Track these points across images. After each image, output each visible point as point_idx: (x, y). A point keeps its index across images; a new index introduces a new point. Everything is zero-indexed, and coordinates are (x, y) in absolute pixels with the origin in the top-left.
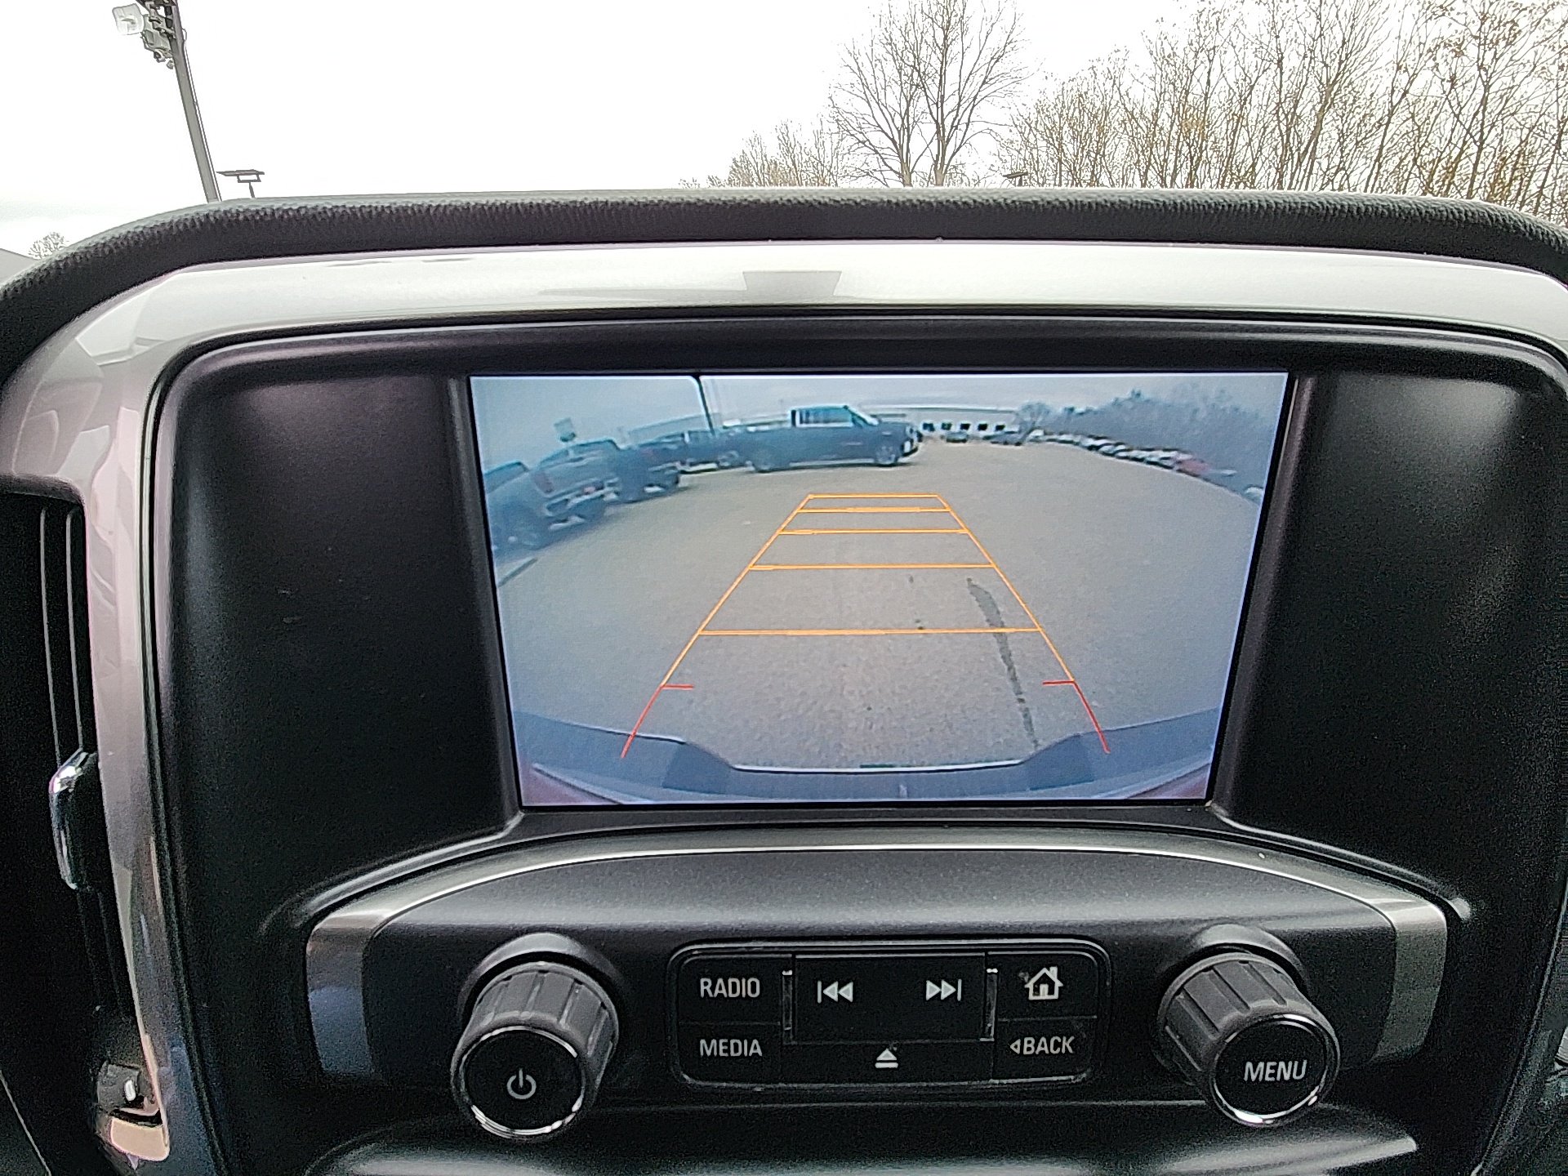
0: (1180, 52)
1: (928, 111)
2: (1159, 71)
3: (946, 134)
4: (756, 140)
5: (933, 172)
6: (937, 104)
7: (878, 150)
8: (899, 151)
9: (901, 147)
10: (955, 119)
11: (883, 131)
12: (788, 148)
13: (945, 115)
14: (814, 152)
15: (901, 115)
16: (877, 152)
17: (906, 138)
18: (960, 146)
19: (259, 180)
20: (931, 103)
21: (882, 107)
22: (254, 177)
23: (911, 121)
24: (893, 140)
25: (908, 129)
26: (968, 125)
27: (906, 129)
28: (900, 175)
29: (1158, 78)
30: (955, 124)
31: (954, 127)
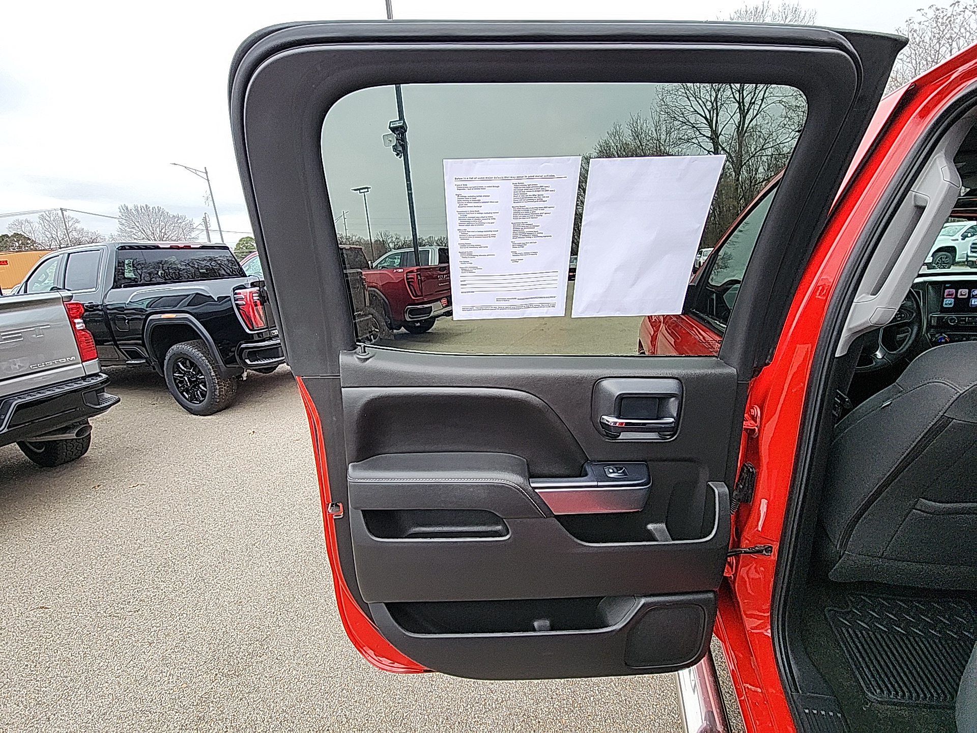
0: (927, 39)
1: (732, 96)
2: (913, 52)
3: (746, 108)
4: (616, 134)
5: (735, 133)
6: (739, 92)
7: (694, 125)
8: (710, 123)
9: (712, 121)
10: (752, 98)
11: (698, 114)
12: (636, 135)
13: (745, 97)
14: (655, 135)
15: (711, 102)
16: (694, 127)
17: (715, 115)
18: (757, 114)
19: (368, 191)
20: (734, 91)
21: (698, 99)
22: (366, 190)
23: (719, 104)
24: (706, 118)
25: (717, 109)
26: (762, 100)
27: (716, 109)
28: (711, 138)
29: (913, 56)
30: (753, 101)
31: (752, 103)
